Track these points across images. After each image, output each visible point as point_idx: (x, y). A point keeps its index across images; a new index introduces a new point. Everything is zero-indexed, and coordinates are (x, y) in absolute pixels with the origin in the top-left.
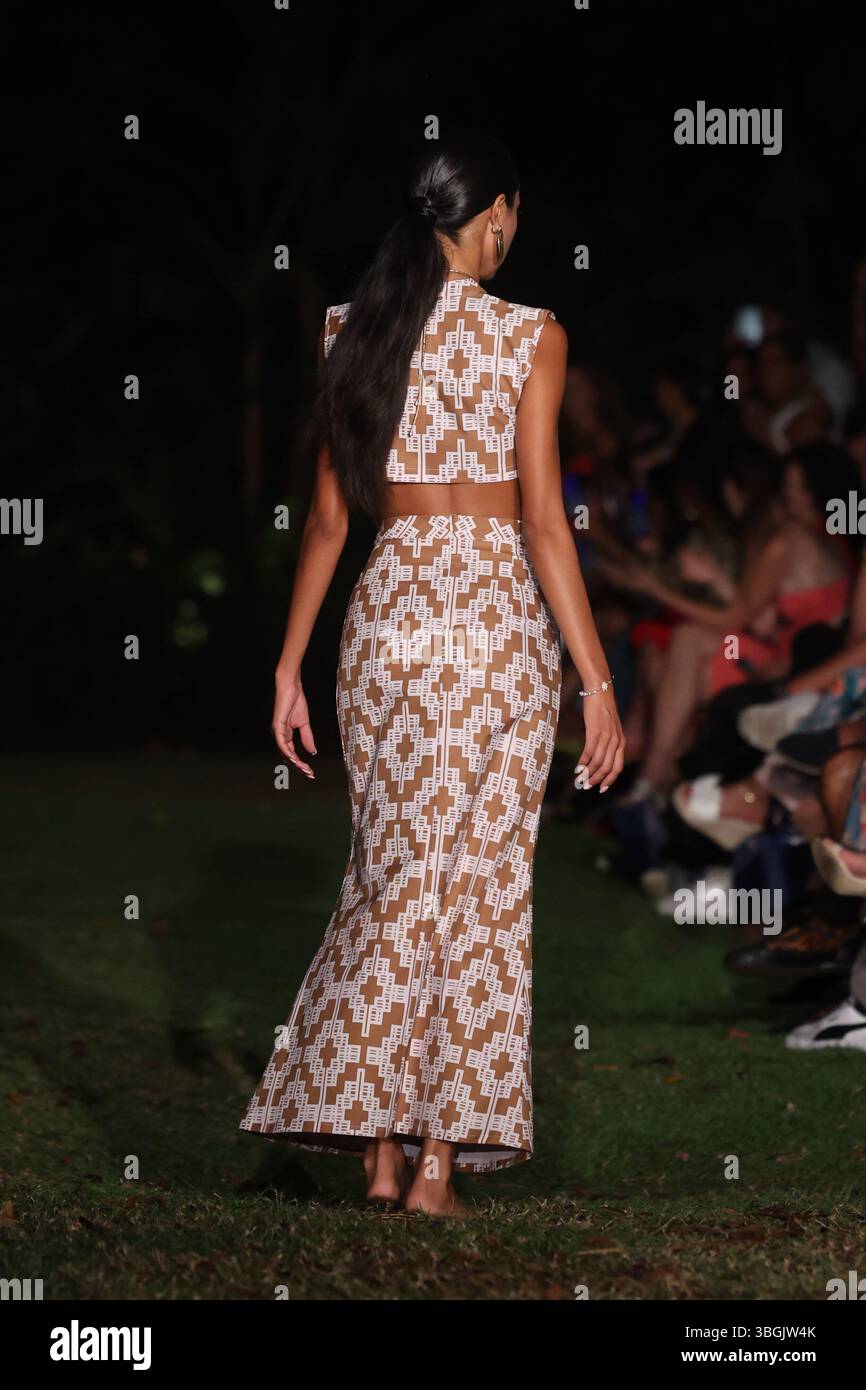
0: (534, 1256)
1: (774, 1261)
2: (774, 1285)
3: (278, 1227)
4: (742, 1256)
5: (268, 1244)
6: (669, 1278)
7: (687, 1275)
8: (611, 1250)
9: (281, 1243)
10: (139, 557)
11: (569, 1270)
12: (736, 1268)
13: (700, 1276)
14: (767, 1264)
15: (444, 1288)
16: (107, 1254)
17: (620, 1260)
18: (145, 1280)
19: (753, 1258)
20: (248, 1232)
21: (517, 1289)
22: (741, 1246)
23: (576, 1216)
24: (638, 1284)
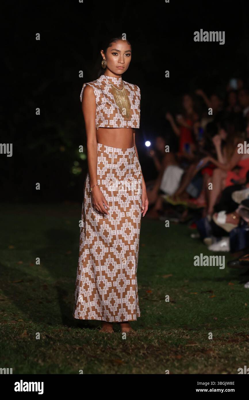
0: (173, 346)
1: (241, 348)
2: (241, 355)
4: (232, 347)
5: (98, 342)
6: (211, 353)
7: (217, 352)
9: (102, 342)
11: (183, 350)
12: (230, 350)
13: (220, 352)
14: (239, 349)
15: (148, 355)
16: (53, 345)
17: (197, 347)
19: (235, 347)
21: (169, 356)
22: (232, 344)
23: (185, 335)
24: (202, 354)
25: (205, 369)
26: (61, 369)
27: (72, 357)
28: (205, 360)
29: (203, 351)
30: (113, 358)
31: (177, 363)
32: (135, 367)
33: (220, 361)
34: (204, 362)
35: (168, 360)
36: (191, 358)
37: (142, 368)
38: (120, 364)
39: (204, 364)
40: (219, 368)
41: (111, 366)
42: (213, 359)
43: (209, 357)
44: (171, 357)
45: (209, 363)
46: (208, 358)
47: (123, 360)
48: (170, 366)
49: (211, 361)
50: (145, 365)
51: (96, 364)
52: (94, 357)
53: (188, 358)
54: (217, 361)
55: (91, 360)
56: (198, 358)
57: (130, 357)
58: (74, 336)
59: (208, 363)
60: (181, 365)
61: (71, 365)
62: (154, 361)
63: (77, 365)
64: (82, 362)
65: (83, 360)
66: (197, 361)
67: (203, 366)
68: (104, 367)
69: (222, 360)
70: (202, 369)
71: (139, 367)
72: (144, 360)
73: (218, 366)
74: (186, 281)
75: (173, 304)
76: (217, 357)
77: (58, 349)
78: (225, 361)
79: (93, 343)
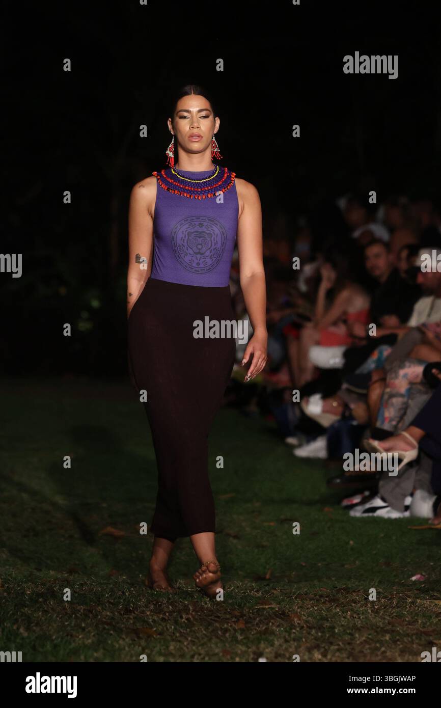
0: (235, 608)
1: (343, 613)
2: (343, 623)
3: (120, 593)
4: (328, 610)
5: (116, 601)
6: (296, 620)
7: (304, 618)
8: (270, 606)
9: (122, 601)
10: (63, 291)
11: (251, 615)
12: (326, 615)
13: (310, 618)
14: (340, 613)
15: (195, 622)
16: (43, 605)
17: (274, 611)
18: (60, 616)
19: (334, 611)
20: (107, 595)
21: (227, 623)
22: (328, 605)
23: (255, 590)
24: (282, 622)
25: (284, 646)
26: (55, 642)
27: (73, 625)
28: (286, 631)
29: (283, 615)
30: (138, 625)
31: (241, 635)
32: (173, 640)
33: (309, 633)
34: (284, 633)
35: (226, 630)
36: (264, 628)
37: (185, 643)
38: (149, 636)
39: (285, 637)
40: (308, 645)
41: (136, 639)
42: (298, 629)
43: (293, 627)
44: (231, 626)
45: (293, 636)
46: (291, 629)
47: (155, 629)
48: (229, 640)
49: (294, 633)
50: (189, 639)
51: (111, 634)
52: (108, 624)
53: (259, 627)
54: (304, 632)
55: (104, 629)
56: (274, 628)
57: (166, 626)
58: (78, 590)
59: (290, 635)
60: (247, 638)
61: (72, 636)
62: (204, 632)
63: (80, 637)
64: (89, 632)
65: (90, 629)
66: (273, 633)
67: (283, 640)
68: (124, 640)
69: (313, 632)
70: (281, 645)
71: (180, 641)
72: (188, 630)
73: (306, 641)
74: (257, 505)
75: (235, 541)
76: (305, 626)
77: (51, 611)
78: (317, 633)
79: (108, 601)
